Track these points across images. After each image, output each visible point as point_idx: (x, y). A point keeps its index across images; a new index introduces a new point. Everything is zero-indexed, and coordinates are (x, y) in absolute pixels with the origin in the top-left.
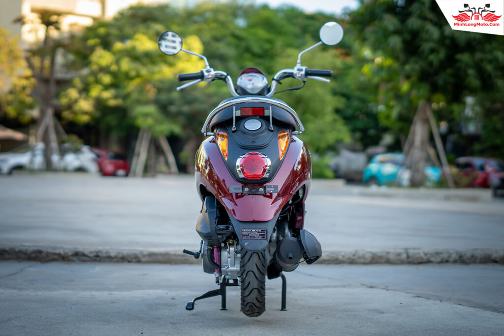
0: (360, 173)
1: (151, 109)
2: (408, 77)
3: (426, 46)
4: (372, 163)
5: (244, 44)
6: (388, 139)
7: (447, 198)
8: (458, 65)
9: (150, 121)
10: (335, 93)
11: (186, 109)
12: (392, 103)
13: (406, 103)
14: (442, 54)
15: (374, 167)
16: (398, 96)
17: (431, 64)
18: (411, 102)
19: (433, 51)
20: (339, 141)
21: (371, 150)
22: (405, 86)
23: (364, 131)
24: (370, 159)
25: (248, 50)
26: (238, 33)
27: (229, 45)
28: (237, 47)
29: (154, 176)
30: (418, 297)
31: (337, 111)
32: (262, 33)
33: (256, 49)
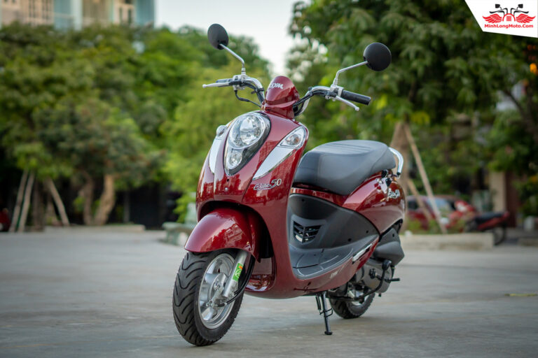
1: (36, 147)
3: (411, 49)
5: (143, 71)
7: (442, 247)
9: (33, 162)
11: (80, 145)
14: (428, 60)
17: (415, 72)
19: (418, 55)
25: (147, 77)
26: (136, 58)
27: (125, 72)
28: (136, 74)
29: (41, 229)
32: (164, 58)
33: (158, 77)
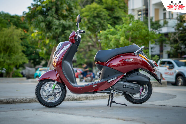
0: (33, 75)
2: (48, 38)
3: (54, 27)
4: (37, 71)
6: (43, 62)
8: (66, 34)
10: (22, 45)
12: (43, 48)
13: (48, 48)
14: (60, 30)
15: (38, 72)
16: (45, 45)
17: (56, 33)
18: (50, 47)
19: (56, 29)
20: (24, 63)
21: (37, 67)
22: (47, 41)
23: (34, 60)
24: (37, 70)
30: (44, 112)
31: (23, 52)
